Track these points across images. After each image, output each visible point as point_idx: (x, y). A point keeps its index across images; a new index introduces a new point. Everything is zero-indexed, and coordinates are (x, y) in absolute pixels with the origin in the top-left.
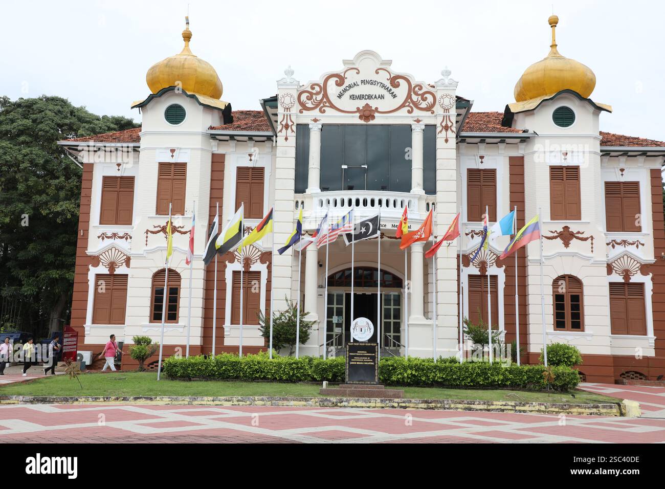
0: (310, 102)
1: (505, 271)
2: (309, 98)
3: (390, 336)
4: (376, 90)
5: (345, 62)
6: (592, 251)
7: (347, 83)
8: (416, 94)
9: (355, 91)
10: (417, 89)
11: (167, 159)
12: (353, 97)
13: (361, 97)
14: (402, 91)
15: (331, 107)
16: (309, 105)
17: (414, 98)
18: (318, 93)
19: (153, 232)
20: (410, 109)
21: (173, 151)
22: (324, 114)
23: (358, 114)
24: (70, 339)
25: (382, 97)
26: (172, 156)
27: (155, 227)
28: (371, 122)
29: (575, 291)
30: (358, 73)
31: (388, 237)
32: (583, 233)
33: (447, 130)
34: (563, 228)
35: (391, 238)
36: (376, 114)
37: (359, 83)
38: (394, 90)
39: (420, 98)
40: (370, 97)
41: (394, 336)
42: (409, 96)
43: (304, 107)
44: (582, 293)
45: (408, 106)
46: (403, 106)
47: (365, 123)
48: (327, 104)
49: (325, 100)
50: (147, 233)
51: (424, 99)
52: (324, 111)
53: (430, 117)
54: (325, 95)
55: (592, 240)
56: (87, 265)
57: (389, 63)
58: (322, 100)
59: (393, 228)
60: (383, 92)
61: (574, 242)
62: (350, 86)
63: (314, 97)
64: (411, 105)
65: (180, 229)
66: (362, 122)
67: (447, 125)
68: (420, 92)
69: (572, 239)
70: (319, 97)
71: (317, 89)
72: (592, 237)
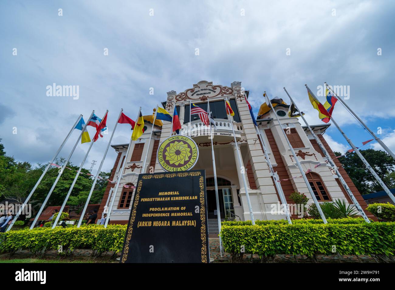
0: (180, 98)
1: (278, 174)
2: (179, 98)
3: (229, 211)
4: (207, 91)
5: (194, 85)
6: (317, 160)
8: (224, 90)
9: (199, 93)
11: (138, 142)
12: (198, 95)
13: (201, 94)
14: (218, 90)
15: (189, 99)
16: (180, 99)
18: (183, 96)
19: (127, 169)
20: (222, 95)
21: (140, 139)
23: (200, 99)
25: (210, 93)
26: (140, 141)
27: (129, 166)
28: (206, 101)
29: (317, 180)
30: (199, 88)
31: (220, 144)
32: (309, 153)
33: (240, 97)
34: (299, 151)
35: (221, 144)
36: (208, 98)
37: (200, 90)
38: (214, 90)
39: (226, 91)
40: (205, 94)
41: (231, 211)
42: (221, 91)
43: (178, 100)
44: (321, 180)
46: (219, 94)
48: (187, 98)
50: (125, 169)
51: (228, 91)
52: (186, 100)
53: (231, 96)
54: (187, 96)
55: (314, 155)
56: (110, 188)
57: (212, 83)
58: (185, 97)
59: (221, 135)
60: (210, 91)
61: (306, 156)
62: (196, 92)
63: (182, 97)
64: (222, 93)
65: (138, 166)
66: (202, 101)
68: (226, 89)
69: (305, 156)
71: (183, 94)
72: (314, 154)
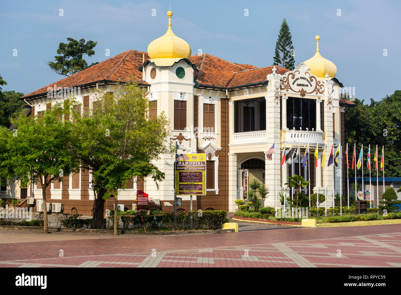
0: (283, 86)
4: (305, 82)
7: (296, 78)
9: (298, 82)
10: (318, 83)
11: (179, 98)
12: (298, 85)
13: (300, 85)
14: (314, 84)
15: (290, 89)
17: (318, 87)
18: (286, 82)
19: (173, 139)
20: (316, 92)
21: (181, 94)
22: (288, 92)
23: (300, 93)
24: (142, 198)
25: (307, 86)
26: (181, 97)
27: (174, 136)
28: (304, 97)
30: (299, 73)
33: (330, 104)
36: (306, 94)
37: (300, 78)
38: (311, 82)
39: (320, 88)
40: (303, 85)
42: (316, 87)
43: (281, 88)
45: (316, 91)
46: (314, 91)
47: (302, 97)
48: (289, 87)
49: (288, 85)
50: (171, 140)
53: (323, 96)
54: (288, 83)
57: (310, 69)
58: (287, 85)
60: (308, 83)
62: (297, 79)
63: (284, 83)
64: (317, 90)
65: (185, 138)
66: (301, 97)
67: (330, 101)
68: (320, 85)
70: (286, 84)
71: (285, 79)
